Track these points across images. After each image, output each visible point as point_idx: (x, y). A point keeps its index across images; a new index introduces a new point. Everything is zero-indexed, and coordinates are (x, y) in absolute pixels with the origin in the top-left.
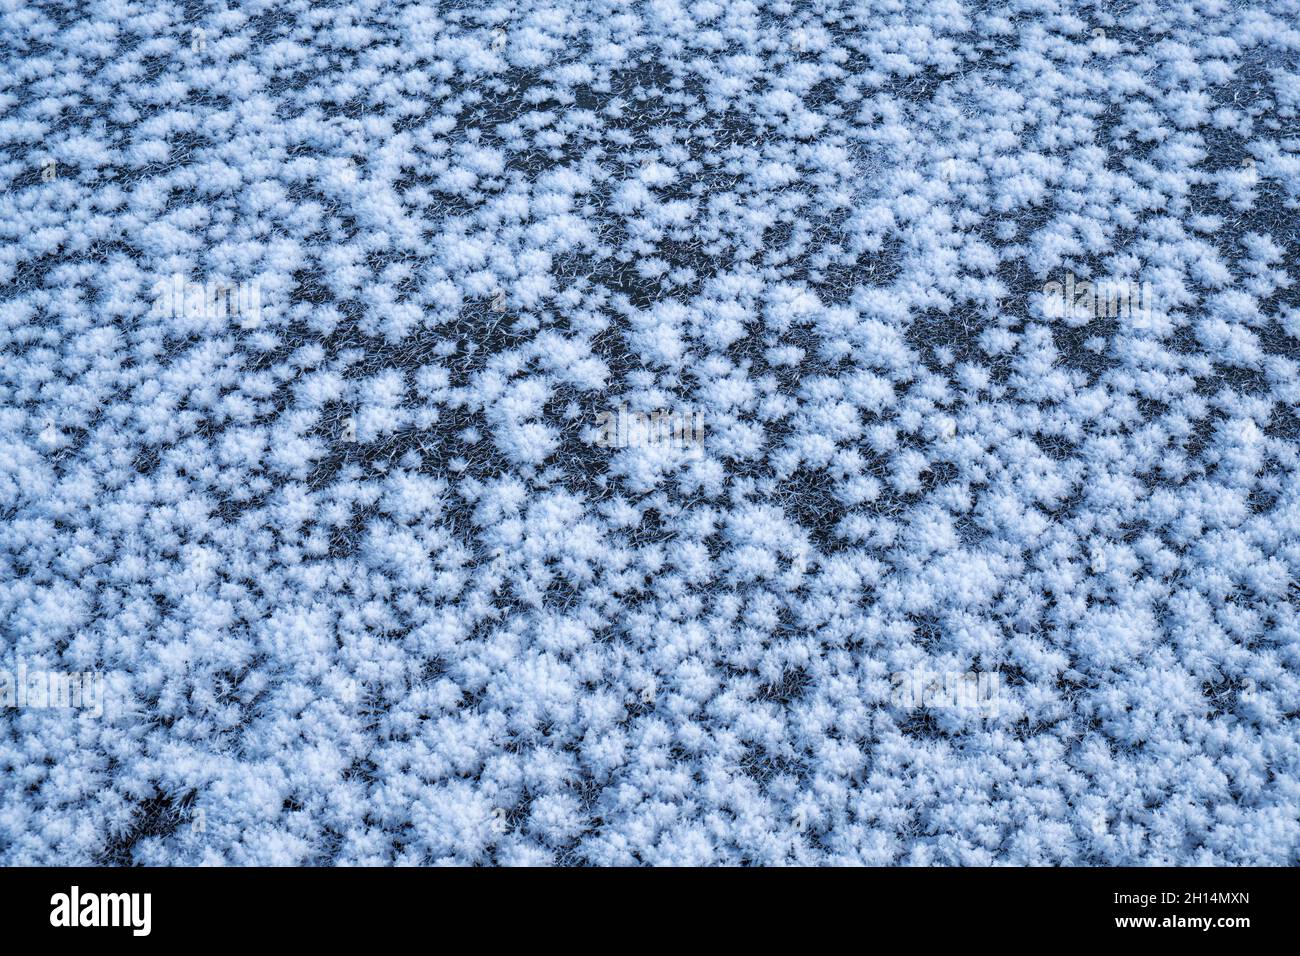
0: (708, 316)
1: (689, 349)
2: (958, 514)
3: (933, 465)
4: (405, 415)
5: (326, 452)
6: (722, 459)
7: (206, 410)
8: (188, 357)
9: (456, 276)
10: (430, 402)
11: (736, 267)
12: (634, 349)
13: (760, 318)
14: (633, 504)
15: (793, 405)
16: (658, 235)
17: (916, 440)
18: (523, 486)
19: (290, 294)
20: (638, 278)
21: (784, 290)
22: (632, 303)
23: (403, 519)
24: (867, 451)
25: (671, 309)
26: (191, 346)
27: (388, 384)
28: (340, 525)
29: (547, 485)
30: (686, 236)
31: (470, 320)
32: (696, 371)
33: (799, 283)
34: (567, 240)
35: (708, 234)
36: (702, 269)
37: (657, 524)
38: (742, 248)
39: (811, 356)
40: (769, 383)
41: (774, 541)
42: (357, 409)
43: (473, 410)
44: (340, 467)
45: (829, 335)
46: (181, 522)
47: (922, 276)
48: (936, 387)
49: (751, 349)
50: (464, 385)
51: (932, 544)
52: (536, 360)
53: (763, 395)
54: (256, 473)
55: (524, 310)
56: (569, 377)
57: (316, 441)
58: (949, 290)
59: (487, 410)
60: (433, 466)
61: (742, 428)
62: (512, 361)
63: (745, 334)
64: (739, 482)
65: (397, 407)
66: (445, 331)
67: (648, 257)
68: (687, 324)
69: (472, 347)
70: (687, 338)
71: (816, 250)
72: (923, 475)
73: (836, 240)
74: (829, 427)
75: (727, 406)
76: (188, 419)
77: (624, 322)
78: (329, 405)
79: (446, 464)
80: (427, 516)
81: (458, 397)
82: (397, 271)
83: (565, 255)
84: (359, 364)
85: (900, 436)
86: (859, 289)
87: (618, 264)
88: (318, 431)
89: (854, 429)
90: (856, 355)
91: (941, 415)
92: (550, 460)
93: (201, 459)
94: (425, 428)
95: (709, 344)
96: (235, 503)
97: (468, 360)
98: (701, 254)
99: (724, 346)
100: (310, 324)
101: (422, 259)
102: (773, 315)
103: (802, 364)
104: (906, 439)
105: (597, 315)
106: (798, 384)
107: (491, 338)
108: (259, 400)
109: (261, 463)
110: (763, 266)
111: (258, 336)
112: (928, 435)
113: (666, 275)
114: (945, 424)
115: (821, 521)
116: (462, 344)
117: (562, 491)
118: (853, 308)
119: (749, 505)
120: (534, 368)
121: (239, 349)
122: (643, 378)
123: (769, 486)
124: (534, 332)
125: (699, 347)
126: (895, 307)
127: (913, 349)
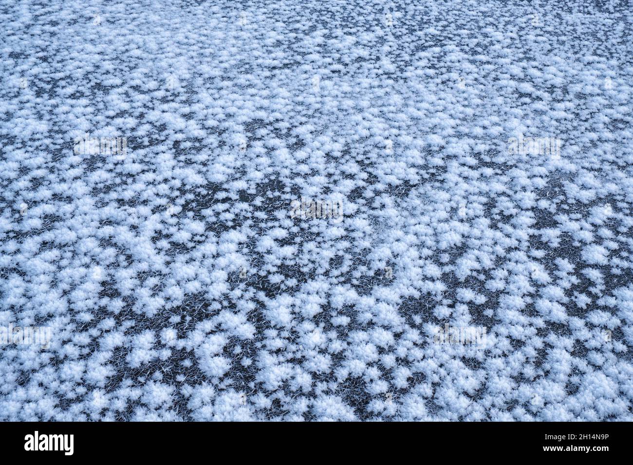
0: (303, 302)
1: (294, 318)
2: (426, 398)
3: (413, 374)
4: (154, 353)
5: (115, 373)
6: (311, 373)
7: (55, 352)
8: (47, 325)
9: (181, 284)
10: (167, 346)
11: (316, 277)
12: (268, 319)
13: (328, 303)
14: (267, 396)
15: (345, 345)
16: (279, 263)
17: (405, 362)
18: (213, 388)
19: (99, 293)
20: (269, 283)
21: (340, 289)
22: (266, 296)
23: (152, 406)
24: (381, 368)
25: (285, 299)
26: (49, 320)
27: (147, 338)
28: (120, 410)
29: (225, 388)
30: (292, 263)
31: (188, 305)
32: (297, 329)
33: (346, 285)
34: (235, 265)
35: (303, 262)
36: (300, 279)
37: (279, 406)
38: (319, 268)
39: (353, 321)
40: (333, 334)
41: (337, 414)
42: (131, 351)
43: (188, 350)
44: (121, 380)
45: (362, 310)
46: (40, 410)
47: (405, 281)
48: (413, 335)
49: (324, 318)
50: (184, 338)
51: (414, 414)
52: (220, 325)
53: (330, 340)
54: (79, 384)
55: (214, 300)
56: (236, 333)
57: (110, 367)
58: (418, 287)
59: (196, 350)
60: (168, 379)
61: (320, 357)
62: (208, 325)
63: (321, 310)
64: (319, 384)
65: (151, 349)
66: (175, 311)
67: (274, 273)
68: (293, 306)
69: (188, 318)
70: (293, 313)
71: (355, 269)
72: (409, 379)
73: (364, 264)
74: (362, 356)
75: (313, 346)
76: (46, 357)
77: (262, 305)
78: (117, 349)
79: (175, 378)
80: (165, 405)
81: (181, 344)
82: (152, 281)
83: (234, 273)
84: (132, 328)
85: (397, 359)
86: (376, 287)
87: (259, 277)
88: (111, 362)
89: (375, 356)
90: (375, 320)
91: (417, 349)
92: (226, 375)
93: (51, 378)
94: (164, 359)
95: (304, 316)
96: (67, 400)
97: (186, 325)
98: (300, 271)
99: (311, 317)
100: (108, 308)
101: (164, 275)
102: (334, 301)
103: (349, 325)
104: (400, 361)
105: (249, 302)
106: (347, 334)
107: (198, 314)
108: (82, 347)
109: (82, 379)
110: (329, 277)
111: (82, 314)
112: (411, 359)
113: (283, 282)
114: (418, 353)
115: (360, 403)
116: (183, 317)
117: (232, 390)
118: (373, 297)
119: (324, 396)
120: (219, 329)
121: (72, 321)
122: (272, 333)
123: (334, 386)
124: (219, 310)
125: (299, 317)
126: (393, 296)
127: (402, 316)
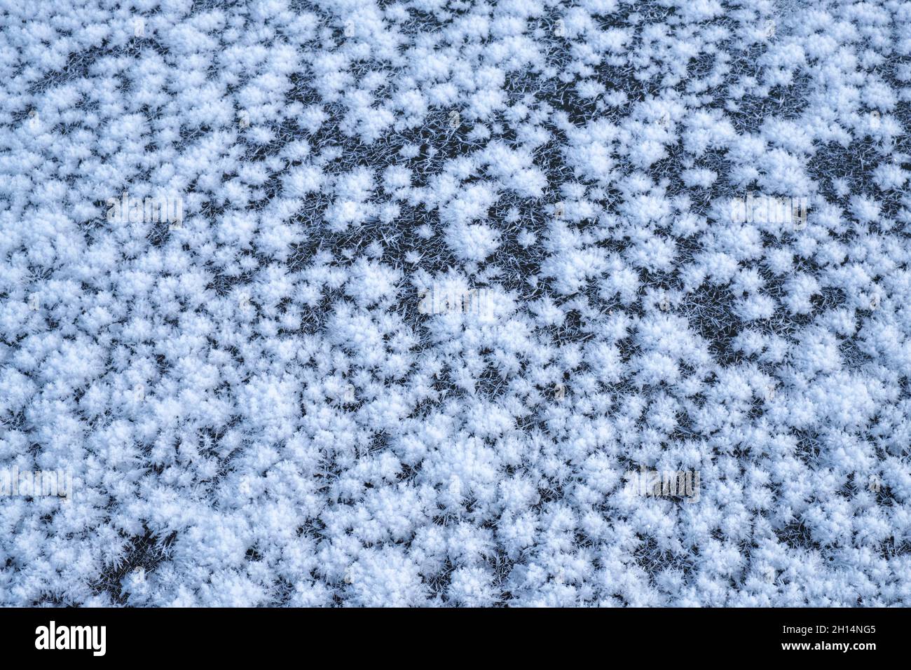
0: (635, 136)
1: (617, 166)
2: (843, 337)
3: (824, 289)
4: (372, 209)
5: (304, 238)
6: (638, 269)
7: (210, 193)
8: (199, 146)
9: (424, 87)
10: (393, 198)
11: (662, 93)
12: (569, 163)
13: (680, 141)
14: (558, 304)
15: (703, 224)
16: (597, 59)
17: (810, 265)
18: (466, 280)
19: (286, 94)
20: (577, 97)
21: (703, 117)
22: (570, 121)
23: (363, 303)
24: (766, 272)
25: (604, 129)
26: (202, 135)
27: (360, 180)
28: (311, 304)
29: (486, 281)
30: (621, 62)
31: (433, 127)
32: (621, 186)
33: (716, 111)
34: (519, 60)
35: (640, 61)
36: (633, 93)
37: (578, 324)
38: (669, 75)
39: (723, 180)
40: (684, 202)
41: (678, 350)
42: (333, 201)
43: (429, 208)
44: (315, 252)
45: (739, 161)
46: (182, 292)
47: (827, 112)
48: (832, 216)
49: (670, 169)
50: (423, 185)
51: (818, 364)
52: (486, 166)
53: (678, 212)
54: (246, 252)
55: (479, 120)
56: (512, 185)
57: (297, 227)
58: (849, 126)
59: (441, 210)
60: (392, 257)
61: (657, 242)
62: (465, 166)
63: (666, 155)
64: (651, 291)
65: (366, 201)
66: (411, 135)
67: (587, 79)
68: (616, 142)
69: (432, 151)
70: (615, 156)
71: (734, 81)
72: (814, 298)
73: (752, 73)
74: (733, 247)
75: (645, 221)
76: (195, 200)
77: (562, 137)
78: (311, 196)
79: (403, 256)
80: (384, 302)
81: (417, 196)
82: (375, 79)
83: (516, 73)
84: (337, 160)
85: (796, 259)
86: (769, 120)
87: (561, 84)
88: (300, 218)
89: (756, 250)
90: (762, 181)
91: (835, 243)
92: (491, 259)
93: (202, 237)
94: (388, 221)
95: (634, 162)
96: (227, 277)
97: (429, 162)
98: (632, 78)
99: (647, 165)
100: (299, 122)
101: (397, 69)
102: (691, 140)
103: (714, 186)
104: (801, 263)
105: (540, 129)
106: (708, 204)
107: (450, 144)
108: (254, 187)
109: (251, 243)
110: (685, 94)
111: (256, 130)
112: (821, 261)
113: (601, 96)
114: (836, 251)
115: (720, 333)
116: (424, 148)
117: (499, 287)
118: (762, 137)
119: (658, 315)
120: (483, 174)
121: (240, 140)
122: (575, 189)
123: (677, 298)
124: (486, 141)
125: (625, 165)
126: (801, 139)
127: (813, 179)
